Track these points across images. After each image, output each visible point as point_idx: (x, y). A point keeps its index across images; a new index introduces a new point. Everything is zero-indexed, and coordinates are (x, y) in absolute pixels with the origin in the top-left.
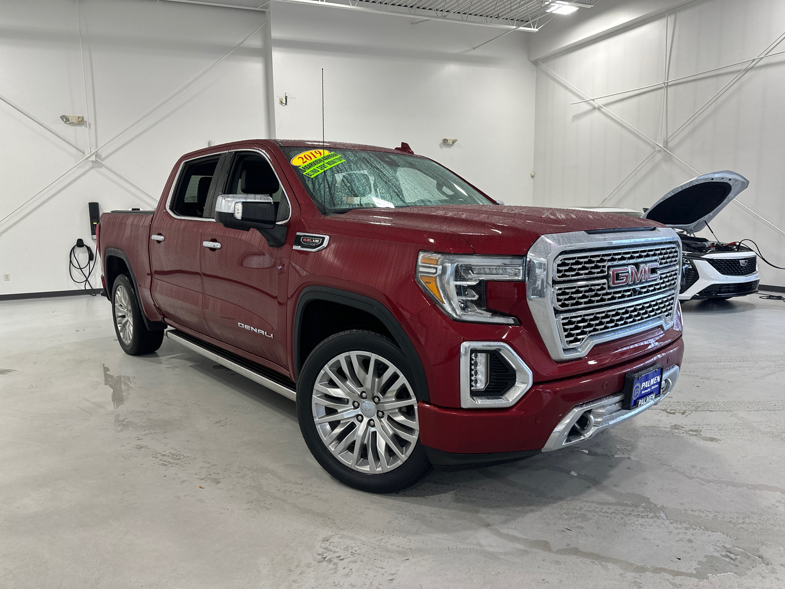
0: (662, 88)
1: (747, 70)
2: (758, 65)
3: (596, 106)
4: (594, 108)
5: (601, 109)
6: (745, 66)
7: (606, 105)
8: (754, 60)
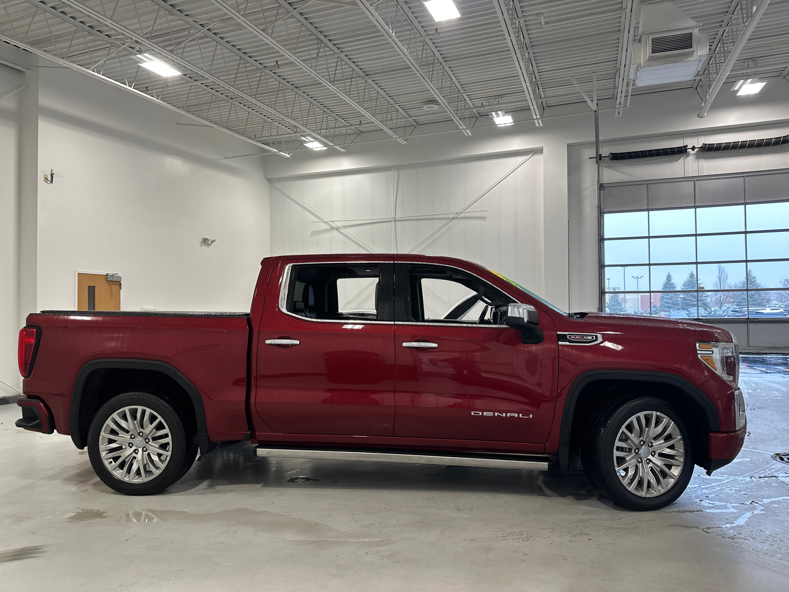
0: (392, 221)
1: (453, 219)
2: (459, 216)
3: (335, 226)
4: (333, 228)
5: (339, 230)
6: (452, 216)
7: (344, 227)
8: (457, 213)
